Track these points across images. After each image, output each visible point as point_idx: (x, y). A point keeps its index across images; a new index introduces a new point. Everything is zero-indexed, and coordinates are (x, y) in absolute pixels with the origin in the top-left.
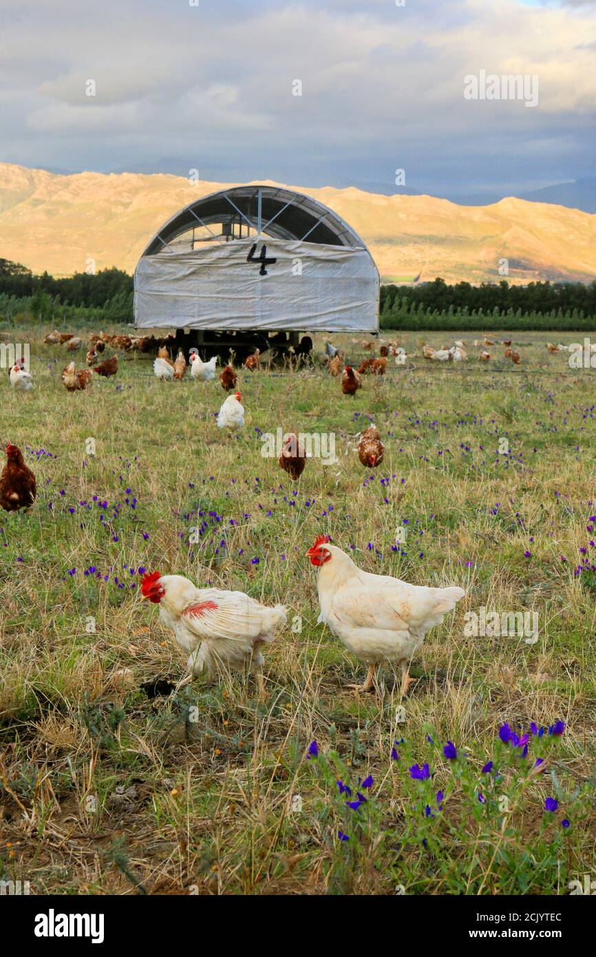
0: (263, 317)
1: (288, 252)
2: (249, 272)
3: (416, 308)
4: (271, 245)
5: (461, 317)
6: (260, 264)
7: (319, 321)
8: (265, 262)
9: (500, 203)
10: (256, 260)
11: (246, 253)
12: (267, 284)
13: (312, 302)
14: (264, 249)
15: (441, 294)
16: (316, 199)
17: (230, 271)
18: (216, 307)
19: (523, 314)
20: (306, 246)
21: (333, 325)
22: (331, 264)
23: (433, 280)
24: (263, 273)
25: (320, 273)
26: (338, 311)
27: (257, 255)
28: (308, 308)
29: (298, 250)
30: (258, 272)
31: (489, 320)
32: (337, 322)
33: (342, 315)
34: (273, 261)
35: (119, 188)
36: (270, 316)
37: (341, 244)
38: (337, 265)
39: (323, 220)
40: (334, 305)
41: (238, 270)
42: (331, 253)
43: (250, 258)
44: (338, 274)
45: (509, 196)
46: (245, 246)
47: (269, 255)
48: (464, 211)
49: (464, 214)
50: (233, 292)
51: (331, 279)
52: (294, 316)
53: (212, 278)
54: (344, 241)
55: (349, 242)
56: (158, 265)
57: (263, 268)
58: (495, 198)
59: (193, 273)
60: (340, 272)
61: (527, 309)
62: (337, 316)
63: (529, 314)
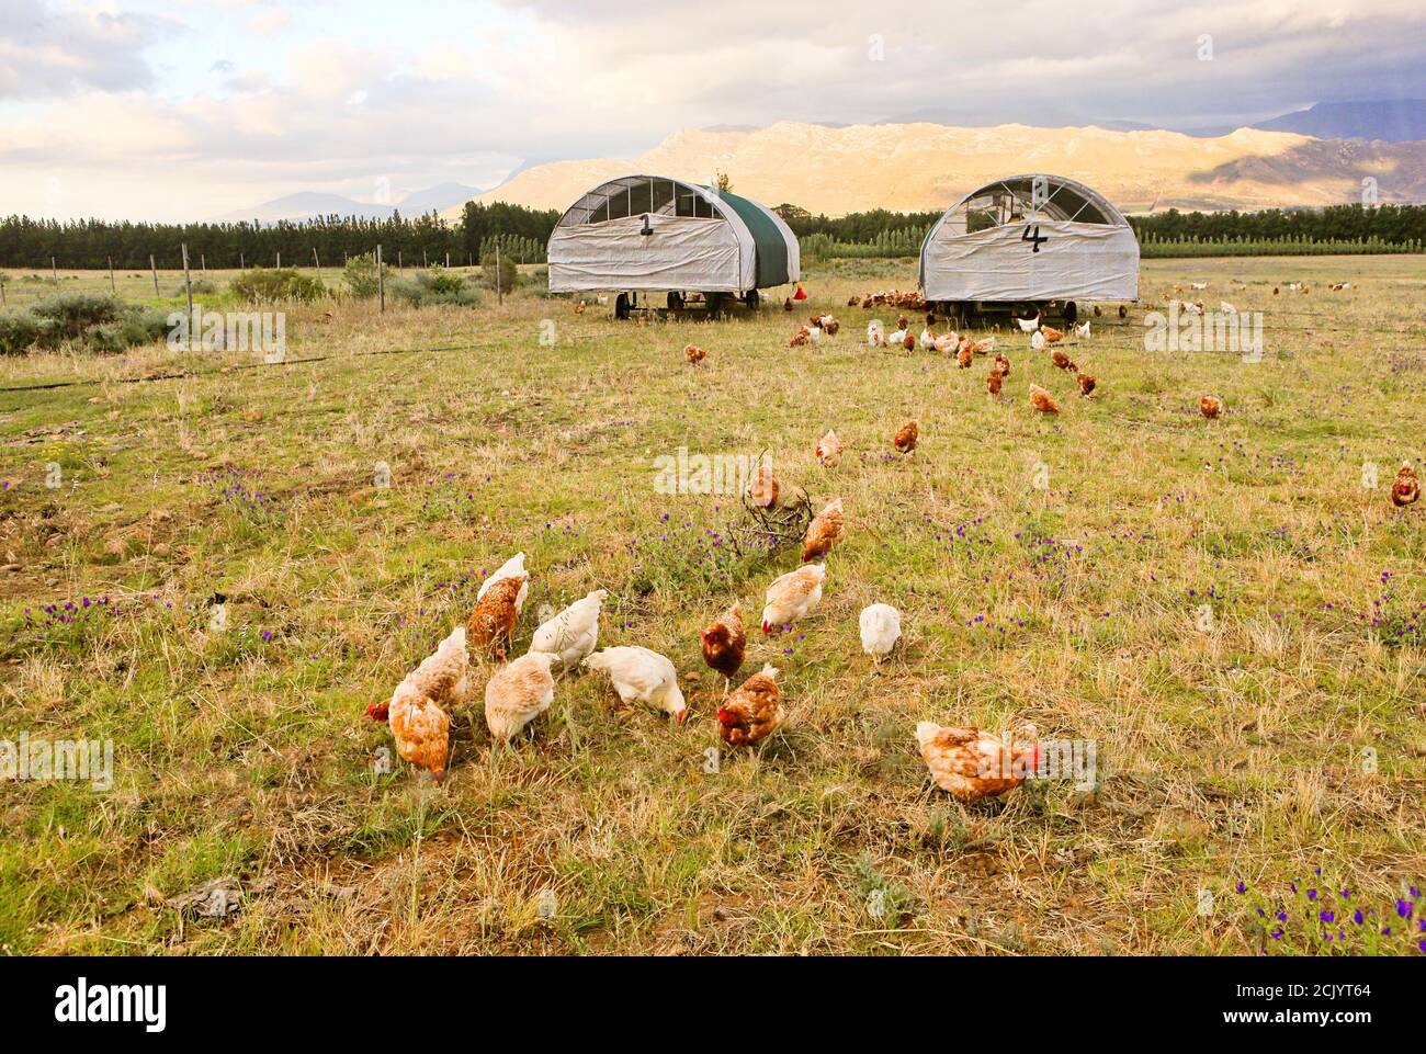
0: (1035, 289)
1: (1058, 231)
2: (1024, 250)
3: (1150, 238)
4: (1042, 226)
5: (1193, 244)
6: (1033, 243)
7: (1085, 291)
8: (1038, 240)
9: (1233, 135)
10: (1030, 240)
11: (1021, 234)
12: (1039, 260)
13: (1078, 274)
14: (1037, 229)
15: (1175, 224)
16: (1083, 183)
17: (1006, 250)
18: (995, 281)
19: (1252, 241)
20: (1074, 226)
21: (1098, 295)
22: (1096, 241)
23: (1167, 210)
24: (1036, 250)
25: (1086, 249)
26: (1103, 282)
27: (1031, 235)
28: (1076, 280)
29: (1068, 230)
30: (1032, 249)
31: (1219, 246)
32: (1100, 292)
33: (1106, 286)
34: (1045, 239)
35: (884, 138)
36: (1041, 288)
37: (1105, 222)
38: (1101, 241)
39: (1090, 200)
40: (1099, 277)
41: (1013, 249)
42: (1097, 231)
43: (1024, 238)
44: (1102, 249)
45: (1243, 127)
46: (1020, 228)
47: (1040, 235)
48: (1196, 143)
49: (1198, 146)
50: (1009, 267)
51: (1095, 254)
52: (1064, 288)
53: (992, 257)
54: (1108, 218)
55: (1112, 219)
56: (945, 246)
57: (1036, 246)
58: (1229, 130)
59: (974, 253)
60: (1103, 247)
61: (1255, 236)
62: (1101, 286)
63: (1258, 241)
